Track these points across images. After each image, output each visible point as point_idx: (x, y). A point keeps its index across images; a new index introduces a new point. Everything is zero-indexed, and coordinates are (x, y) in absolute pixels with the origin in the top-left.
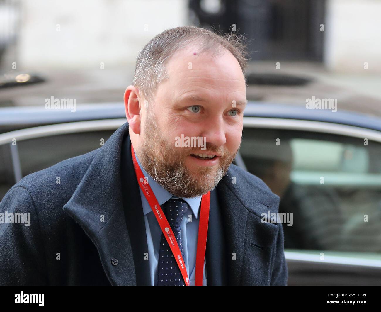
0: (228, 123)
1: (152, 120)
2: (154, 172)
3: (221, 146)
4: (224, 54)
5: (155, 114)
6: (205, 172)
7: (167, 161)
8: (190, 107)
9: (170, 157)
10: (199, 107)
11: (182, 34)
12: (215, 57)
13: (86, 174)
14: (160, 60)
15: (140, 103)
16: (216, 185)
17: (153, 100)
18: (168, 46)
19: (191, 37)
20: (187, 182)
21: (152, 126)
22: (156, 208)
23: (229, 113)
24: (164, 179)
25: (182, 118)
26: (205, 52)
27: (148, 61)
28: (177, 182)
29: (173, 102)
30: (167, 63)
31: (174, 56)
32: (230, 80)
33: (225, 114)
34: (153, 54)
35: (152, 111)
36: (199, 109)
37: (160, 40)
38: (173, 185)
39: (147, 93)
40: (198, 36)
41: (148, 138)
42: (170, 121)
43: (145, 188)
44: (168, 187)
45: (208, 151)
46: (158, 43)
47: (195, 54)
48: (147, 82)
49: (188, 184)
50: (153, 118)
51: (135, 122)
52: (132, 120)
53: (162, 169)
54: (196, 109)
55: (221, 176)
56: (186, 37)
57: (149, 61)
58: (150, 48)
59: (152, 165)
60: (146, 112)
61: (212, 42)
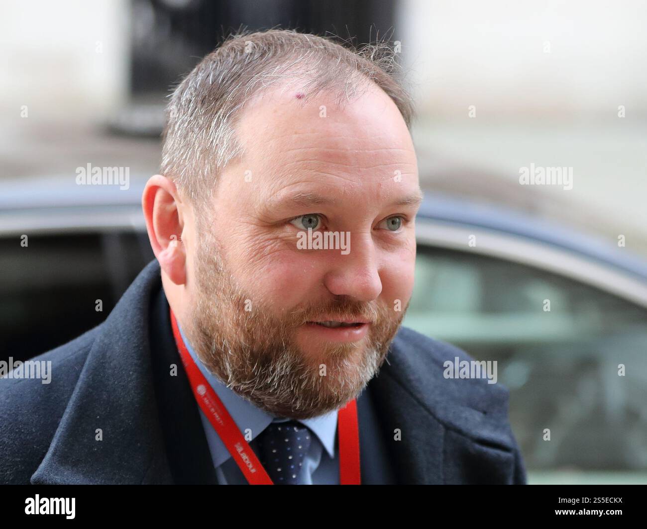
0: (383, 248)
1: (211, 253)
2: (225, 369)
3: (372, 302)
4: (365, 92)
5: (217, 239)
6: (339, 354)
7: (253, 341)
8: (296, 218)
9: (259, 333)
10: (318, 216)
11: (265, 52)
12: (345, 101)
13: (77, 390)
14: (222, 115)
15: (181, 213)
16: (365, 385)
17: (211, 207)
18: (236, 81)
19: (287, 57)
20: (301, 381)
21: (212, 266)
22: (240, 449)
23: (384, 225)
24: (249, 384)
25: (279, 244)
26: (321, 91)
27: (192, 118)
28: (279, 384)
29: (257, 208)
30: (236, 120)
31: (252, 104)
32: (384, 151)
33: (376, 228)
34: (203, 102)
35: (210, 232)
36: (317, 220)
37: (216, 68)
38: (271, 394)
39: (196, 191)
40: (303, 55)
41: (206, 293)
42: (254, 253)
43: (210, 406)
44: (260, 399)
45: (343, 316)
46: (214, 76)
47: (299, 97)
48: (193, 166)
49: (302, 387)
50: (215, 249)
51: (173, 259)
52: (166, 255)
53: (244, 362)
54: (310, 221)
55: (375, 365)
56: (275, 59)
57: (195, 118)
58: (196, 89)
59: (218, 353)
60: (195, 234)
61: (335, 65)
